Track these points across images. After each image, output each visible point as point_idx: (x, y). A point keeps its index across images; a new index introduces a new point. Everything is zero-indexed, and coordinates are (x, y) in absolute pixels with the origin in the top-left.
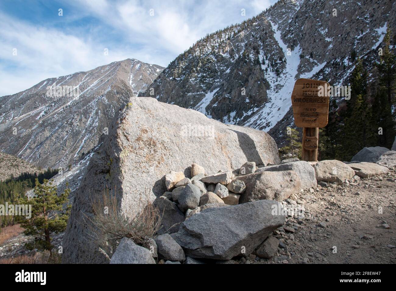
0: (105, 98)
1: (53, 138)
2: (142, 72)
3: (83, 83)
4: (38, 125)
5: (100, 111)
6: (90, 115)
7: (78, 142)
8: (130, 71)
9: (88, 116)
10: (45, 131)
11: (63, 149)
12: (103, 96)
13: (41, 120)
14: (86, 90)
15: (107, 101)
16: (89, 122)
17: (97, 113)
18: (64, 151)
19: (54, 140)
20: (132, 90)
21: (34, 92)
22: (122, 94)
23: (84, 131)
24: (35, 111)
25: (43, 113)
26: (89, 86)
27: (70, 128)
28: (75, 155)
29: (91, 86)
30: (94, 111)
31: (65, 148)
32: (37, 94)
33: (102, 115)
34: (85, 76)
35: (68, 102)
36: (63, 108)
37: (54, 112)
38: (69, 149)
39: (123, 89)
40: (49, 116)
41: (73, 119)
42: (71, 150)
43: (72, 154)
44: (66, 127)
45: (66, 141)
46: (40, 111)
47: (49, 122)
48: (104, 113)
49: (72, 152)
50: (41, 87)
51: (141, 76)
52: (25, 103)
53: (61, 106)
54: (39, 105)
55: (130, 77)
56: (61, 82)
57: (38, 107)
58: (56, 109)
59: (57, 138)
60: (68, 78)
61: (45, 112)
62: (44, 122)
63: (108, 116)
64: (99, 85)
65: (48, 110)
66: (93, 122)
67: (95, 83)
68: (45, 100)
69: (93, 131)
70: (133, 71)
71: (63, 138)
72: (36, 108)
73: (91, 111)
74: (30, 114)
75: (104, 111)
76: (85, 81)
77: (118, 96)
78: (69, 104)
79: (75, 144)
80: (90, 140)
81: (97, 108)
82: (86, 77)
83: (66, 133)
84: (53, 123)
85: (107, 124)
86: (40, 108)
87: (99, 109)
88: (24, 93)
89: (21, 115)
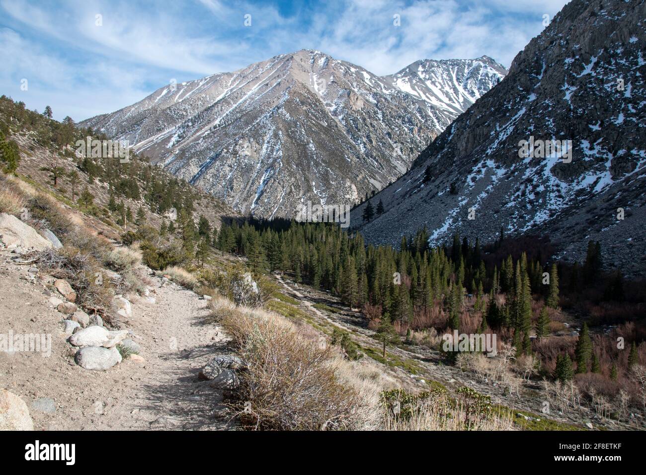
0: (283, 110)
1: (208, 177)
2: (333, 70)
3: (231, 90)
4: (173, 156)
5: (280, 132)
6: (265, 138)
7: (252, 184)
8: (310, 69)
9: (261, 141)
10: (190, 165)
11: (229, 196)
12: (279, 108)
13: (177, 148)
14: (241, 101)
15: (288, 115)
16: (264, 151)
17: (276, 135)
18: (231, 199)
19: (211, 180)
20: (321, 100)
21: (148, 106)
22: (310, 104)
23: (259, 165)
24: (157, 137)
25: (174, 139)
26: (245, 94)
27: (234, 159)
28: (251, 204)
29: (249, 93)
30: (271, 133)
31: (232, 194)
32: (154, 110)
33: (285, 138)
34: (232, 79)
35: (214, 119)
36: (210, 129)
37: (195, 136)
38: (239, 194)
39: (309, 98)
40: (188, 141)
41: (236, 145)
42: (243, 196)
43: (246, 203)
44: (228, 158)
45: (231, 181)
46: (168, 135)
47: (193, 151)
48: (288, 135)
49: (245, 200)
50: (158, 98)
51: (332, 78)
52: (141, 123)
53: (204, 126)
54: (165, 126)
55: (313, 79)
56: (192, 89)
57: (163, 129)
58: (197, 131)
59: (215, 176)
60: (201, 84)
61: (179, 136)
62: (183, 151)
63: (296, 141)
64: (263, 92)
65: (184, 132)
66: (272, 151)
67: (255, 88)
68: (172, 117)
69: (277, 165)
70: (315, 70)
71: (225, 176)
72: (159, 130)
73: (266, 132)
74: (153, 141)
75: (287, 131)
76: (232, 87)
77: (305, 108)
78: (217, 122)
79: (248, 187)
80: (275, 180)
81: (274, 128)
82: (235, 80)
83: (229, 168)
84: (201, 152)
85: (298, 154)
86: (167, 131)
87: (278, 129)
88: (133, 109)
89: (137, 142)
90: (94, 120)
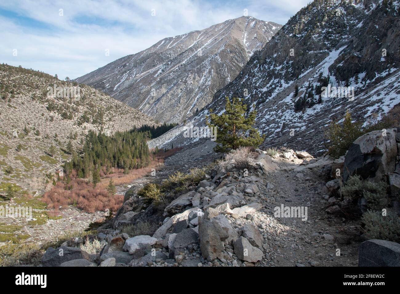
0: (218, 57)
1: (169, 95)
2: (257, 30)
3: (198, 42)
4: (156, 82)
5: (213, 70)
6: (204, 73)
7: (191, 100)
8: (244, 29)
9: (201, 75)
10: (162, 88)
11: (177, 106)
12: (216, 55)
13: (159, 78)
14: (200, 49)
15: (220, 60)
16: (202, 81)
17: (210, 72)
18: (178, 108)
19: (170, 97)
20: (246, 49)
21: (153, 51)
22: (235, 53)
23: (197, 89)
24: (153, 69)
25: (160, 71)
26: (203, 45)
27: (184, 86)
28: (188, 111)
29: (205, 45)
30: (208, 70)
31: (179, 105)
32: (155, 53)
33: (215, 74)
34: (200, 35)
35: (183, 61)
36: (179, 67)
37: (170, 71)
38: (183, 106)
39: (237, 48)
40: (166, 73)
41: (187, 77)
42: (184, 107)
43: (185, 111)
44: (181, 85)
45: (180, 98)
46: (157, 69)
47: (166, 80)
48: (217, 72)
49: (185, 109)
50: (159, 46)
51: (255, 35)
52: (145, 62)
53: (176, 64)
54: (157, 63)
55: (244, 35)
56: (178, 41)
57: (156, 65)
58: (172, 67)
59: (172, 95)
60: (183, 37)
61: (163, 71)
62: (161, 79)
63: (220, 76)
64: (213, 44)
65: (165, 68)
66: (206, 81)
67: (209, 41)
68: (162, 58)
69: (206, 90)
70: (247, 30)
71: (177, 95)
72: (154, 66)
73: (205, 70)
74: (149, 72)
75: (217, 70)
76: (199, 40)
77: (232, 55)
78: (184, 62)
79: (189, 101)
80: (202, 99)
81: (210, 67)
82: (201, 36)
83: (180, 91)
84: (169, 80)
85: (220, 83)
86: (158, 66)
87: (212, 68)
88: (145, 53)
89: (141, 73)
90: (126, 58)
